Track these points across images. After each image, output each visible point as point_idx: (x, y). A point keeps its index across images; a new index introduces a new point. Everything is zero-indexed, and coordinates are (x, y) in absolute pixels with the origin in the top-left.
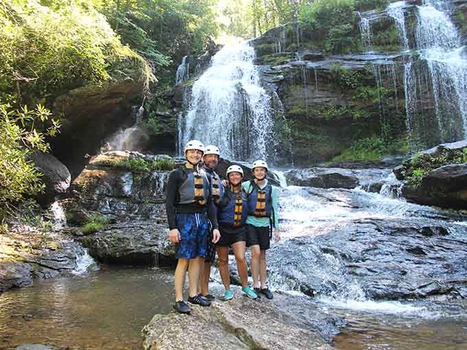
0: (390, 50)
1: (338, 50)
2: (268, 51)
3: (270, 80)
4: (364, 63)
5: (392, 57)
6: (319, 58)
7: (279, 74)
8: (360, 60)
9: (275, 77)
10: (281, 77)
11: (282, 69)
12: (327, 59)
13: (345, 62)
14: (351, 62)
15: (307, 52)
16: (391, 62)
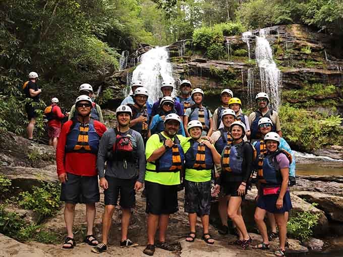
0: (242, 59)
1: (215, 57)
2: (176, 55)
3: (177, 72)
4: (227, 66)
5: (243, 64)
6: (204, 62)
7: (182, 69)
8: (226, 64)
9: (180, 70)
10: (183, 71)
11: (183, 66)
12: (208, 62)
13: (218, 65)
14: (220, 65)
15: (197, 57)
16: (242, 67)
